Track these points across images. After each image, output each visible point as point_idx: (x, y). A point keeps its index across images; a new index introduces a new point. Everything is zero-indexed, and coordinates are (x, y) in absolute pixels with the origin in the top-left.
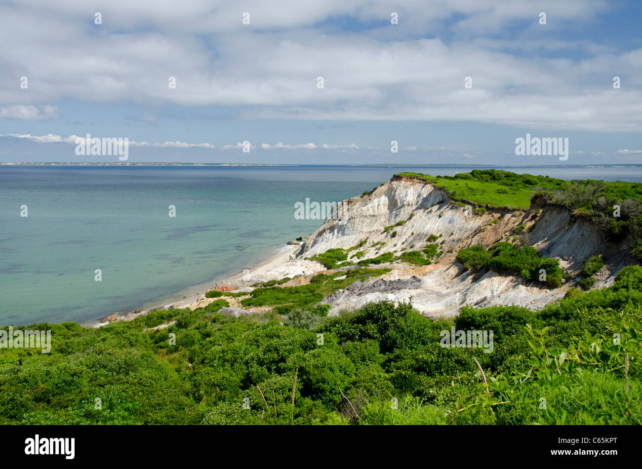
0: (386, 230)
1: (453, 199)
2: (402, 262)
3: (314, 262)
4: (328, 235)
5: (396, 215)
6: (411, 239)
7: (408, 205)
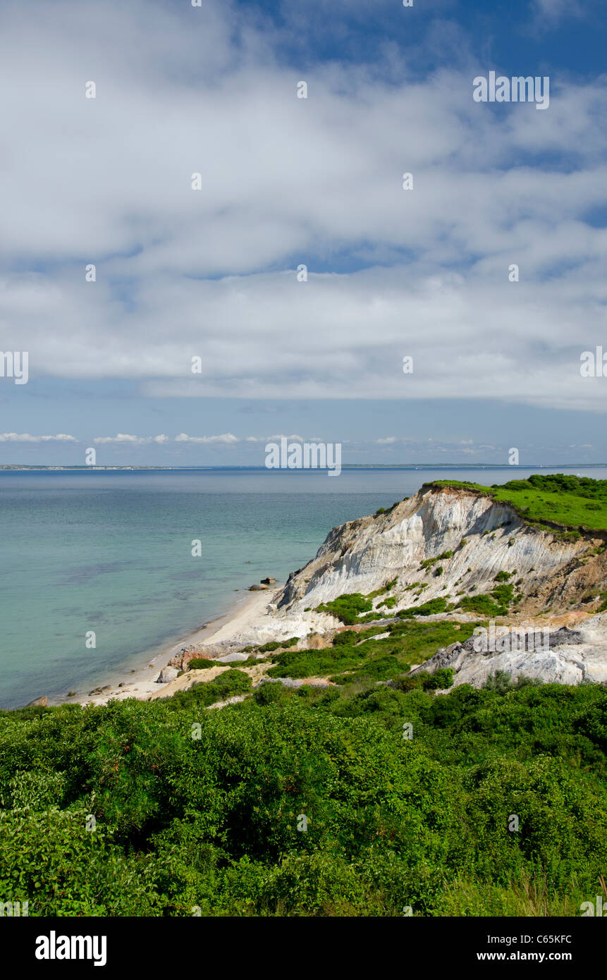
0: (424, 565)
1: (526, 519)
2: (465, 611)
3: (323, 614)
4: (331, 574)
5: (437, 544)
6: (468, 578)
7: (455, 528)
